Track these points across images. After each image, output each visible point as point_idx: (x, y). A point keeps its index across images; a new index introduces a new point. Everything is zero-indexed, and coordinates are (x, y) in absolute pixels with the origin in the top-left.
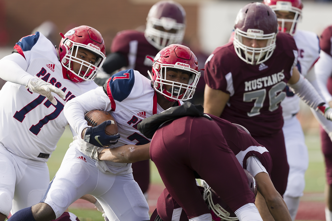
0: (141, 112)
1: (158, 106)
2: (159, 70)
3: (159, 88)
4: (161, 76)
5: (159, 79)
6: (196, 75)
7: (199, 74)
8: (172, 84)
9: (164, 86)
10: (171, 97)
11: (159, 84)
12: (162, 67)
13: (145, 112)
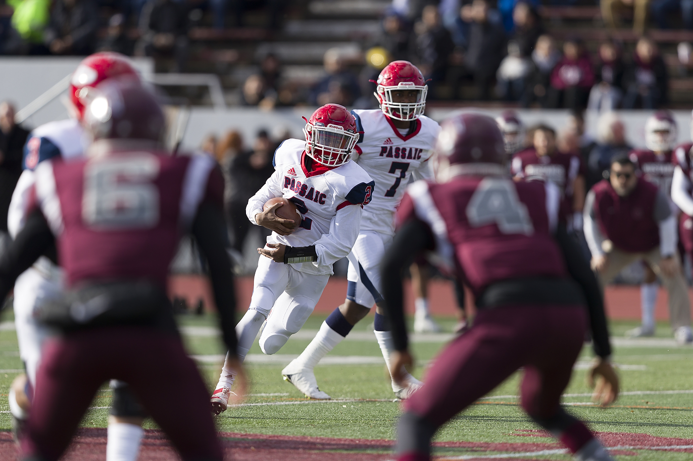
0: (385, 140)
1: (398, 129)
2: (384, 94)
3: (387, 112)
4: (387, 99)
5: (385, 102)
6: (422, 90)
7: (425, 89)
8: (399, 106)
9: (392, 109)
10: (401, 119)
11: (387, 108)
12: (386, 90)
13: (389, 139)
